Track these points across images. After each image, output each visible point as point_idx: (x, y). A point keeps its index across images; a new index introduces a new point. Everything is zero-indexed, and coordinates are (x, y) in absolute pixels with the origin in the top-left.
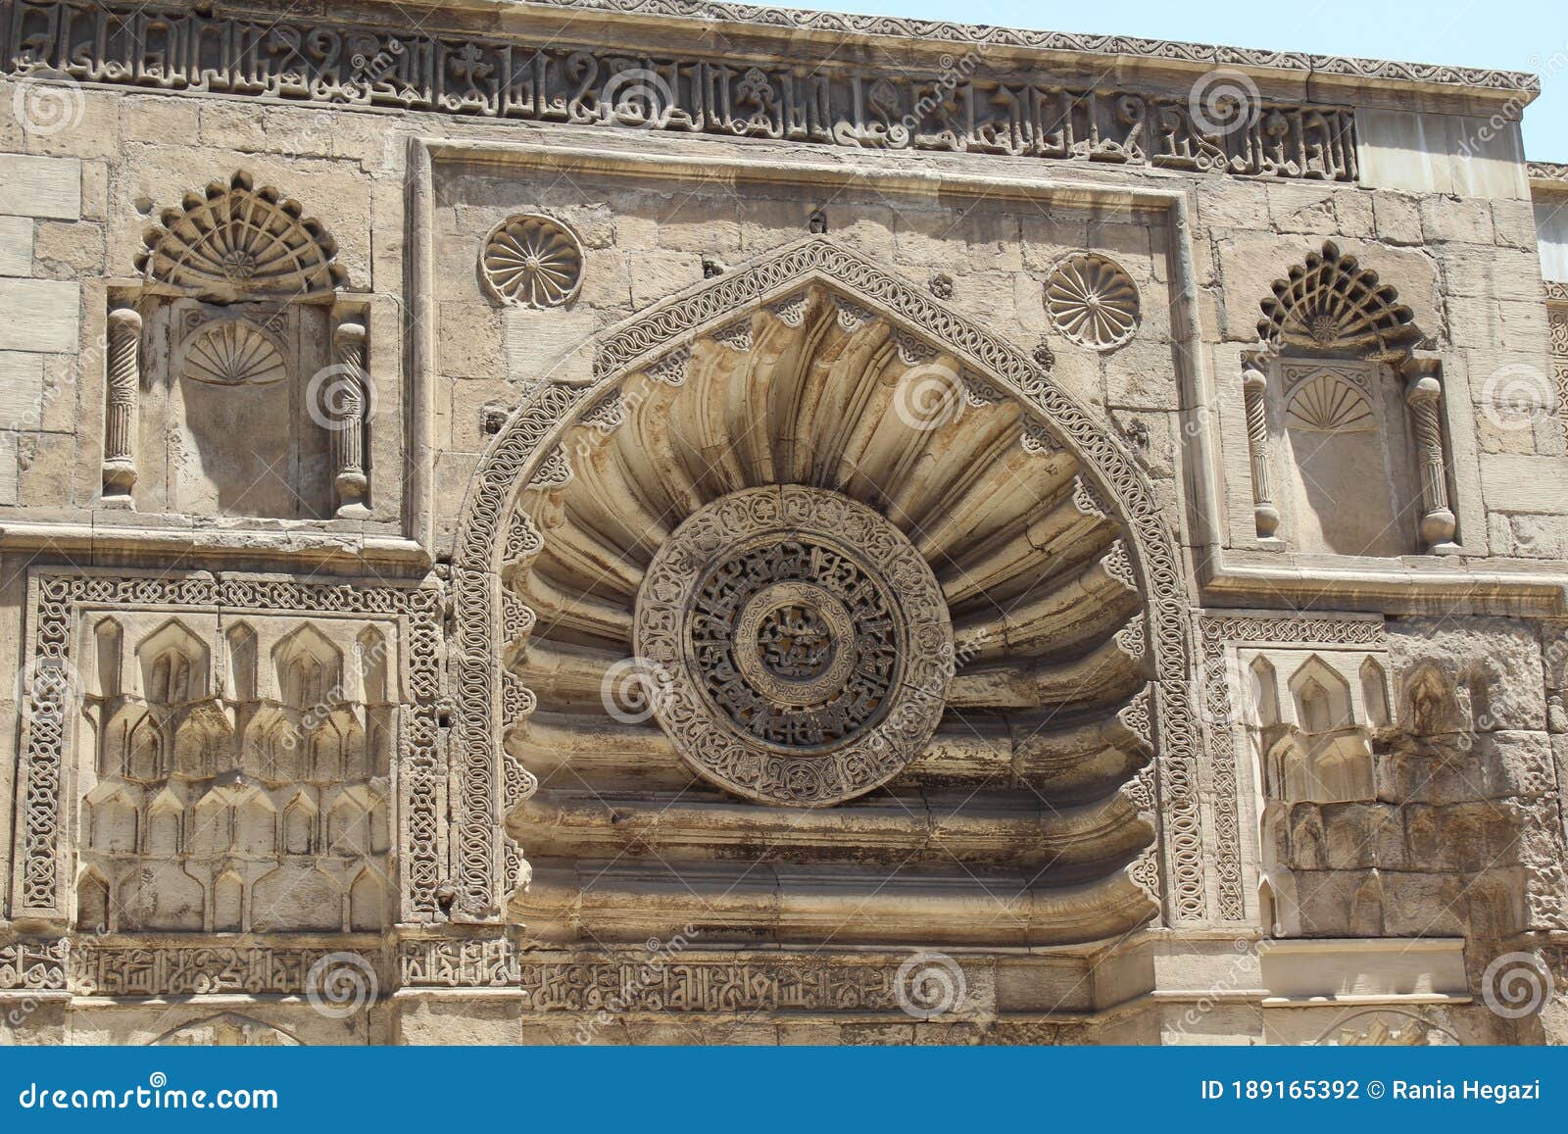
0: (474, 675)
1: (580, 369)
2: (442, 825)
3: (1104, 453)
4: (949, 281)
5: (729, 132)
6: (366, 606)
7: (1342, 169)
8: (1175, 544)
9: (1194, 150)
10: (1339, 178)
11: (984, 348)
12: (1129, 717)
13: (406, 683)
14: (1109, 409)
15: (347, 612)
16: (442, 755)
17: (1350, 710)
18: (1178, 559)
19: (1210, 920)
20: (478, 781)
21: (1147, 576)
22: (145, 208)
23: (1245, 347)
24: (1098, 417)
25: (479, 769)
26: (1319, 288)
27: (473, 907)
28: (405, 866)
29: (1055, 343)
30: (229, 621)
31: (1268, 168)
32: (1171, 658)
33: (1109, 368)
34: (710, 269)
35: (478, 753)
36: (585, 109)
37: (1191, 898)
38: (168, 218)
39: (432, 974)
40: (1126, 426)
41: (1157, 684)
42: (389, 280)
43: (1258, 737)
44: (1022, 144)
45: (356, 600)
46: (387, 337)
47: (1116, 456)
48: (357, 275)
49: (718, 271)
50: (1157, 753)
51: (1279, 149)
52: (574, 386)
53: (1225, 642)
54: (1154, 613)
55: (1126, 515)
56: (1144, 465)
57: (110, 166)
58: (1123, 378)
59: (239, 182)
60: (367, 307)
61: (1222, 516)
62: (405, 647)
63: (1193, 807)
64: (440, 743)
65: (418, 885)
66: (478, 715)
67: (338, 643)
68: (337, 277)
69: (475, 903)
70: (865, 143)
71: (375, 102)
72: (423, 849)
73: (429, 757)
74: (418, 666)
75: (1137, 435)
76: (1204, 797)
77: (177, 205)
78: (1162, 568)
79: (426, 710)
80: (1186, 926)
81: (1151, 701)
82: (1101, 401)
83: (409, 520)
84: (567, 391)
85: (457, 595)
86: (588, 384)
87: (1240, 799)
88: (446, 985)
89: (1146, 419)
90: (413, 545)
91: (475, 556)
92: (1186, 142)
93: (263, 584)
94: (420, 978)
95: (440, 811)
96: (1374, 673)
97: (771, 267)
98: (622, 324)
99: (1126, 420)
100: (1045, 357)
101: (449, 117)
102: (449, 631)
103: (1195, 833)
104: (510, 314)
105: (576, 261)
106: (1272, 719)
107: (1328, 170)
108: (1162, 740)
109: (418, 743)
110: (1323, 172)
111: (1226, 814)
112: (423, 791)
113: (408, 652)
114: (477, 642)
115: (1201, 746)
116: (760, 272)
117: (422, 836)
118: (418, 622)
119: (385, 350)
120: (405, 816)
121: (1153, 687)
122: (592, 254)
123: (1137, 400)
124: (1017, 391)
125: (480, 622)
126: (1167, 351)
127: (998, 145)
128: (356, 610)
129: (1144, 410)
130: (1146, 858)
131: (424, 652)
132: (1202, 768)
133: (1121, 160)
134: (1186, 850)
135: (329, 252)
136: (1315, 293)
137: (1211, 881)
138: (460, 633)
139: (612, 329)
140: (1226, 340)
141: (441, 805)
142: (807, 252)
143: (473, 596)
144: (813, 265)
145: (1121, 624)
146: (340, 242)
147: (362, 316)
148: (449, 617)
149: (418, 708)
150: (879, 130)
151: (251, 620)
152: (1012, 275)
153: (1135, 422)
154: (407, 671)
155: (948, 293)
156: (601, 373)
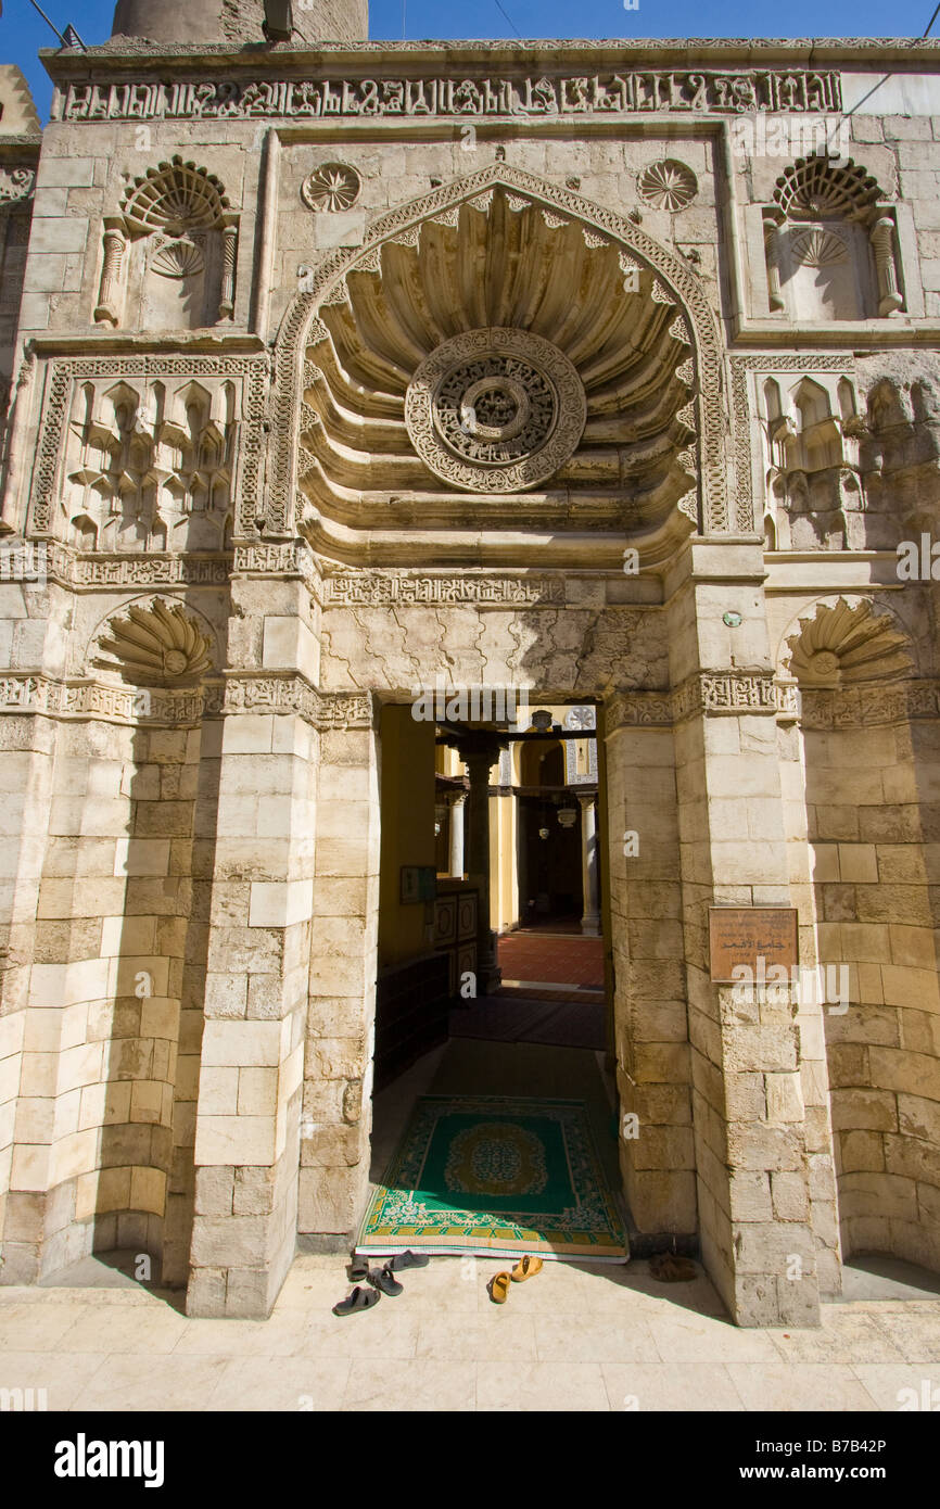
0: (285, 403)
1: (355, 240)
2: (260, 485)
3: (672, 268)
4: (578, 181)
5: (451, 113)
6: (226, 370)
7: (832, 105)
8: (715, 318)
9: (735, 103)
10: (830, 110)
11: (598, 214)
12: (683, 416)
13: (246, 409)
14: (675, 244)
15: (216, 373)
16: (263, 447)
17: (829, 408)
18: (717, 325)
19: (731, 530)
20: (282, 460)
21: (696, 335)
22: (127, 176)
23: (764, 205)
24: (670, 248)
25: (284, 455)
26: (814, 178)
27: (275, 528)
28: (238, 506)
29: (643, 210)
30: (151, 380)
31: (784, 108)
32: (710, 381)
33: (677, 222)
34: (435, 184)
35: (284, 445)
36: (368, 109)
37: (719, 518)
38: (139, 182)
39: (252, 564)
40: (686, 253)
41: (701, 396)
42: (252, 202)
43: (766, 425)
44: (626, 106)
45: (221, 367)
46: (247, 232)
47: (679, 269)
48: (234, 200)
49: (439, 184)
50: (699, 435)
51: (791, 99)
52: (352, 249)
53: (747, 371)
54: (700, 355)
55: (684, 301)
56: (697, 274)
57: (109, 159)
58: (686, 226)
59: (177, 160)
60: (239, 216)
61: (747, 301)
62: (246, 389)
63: (722, 466)
64: (263, 442)
65: (245, 517)
66: (284, 424)
67: (208, 389)
68: (225, 204)
69: (276, 526)
70: (531, 113)
71: (252, 115)
72: (250, 496)
73: (256, 448)
74: (253, 400)
75: (695, 258)
76: (729, 459)
77: (143, 175)
78: (706, 330)
79: (255, 423)
80: (713, 534)
81: (697, 405)
82: (671, 239)
83: (253, 325)
84: (348, 251)
85: (278, 362)
86: (359, 247)
87: (754, 461)
88: (258, 571)
89: (699, 249)
90: (253, 336)
91: (288, 341)
92: (731, 98)
93: (171, 361)
94: (244, 567)
95: (260, 477)
96: (845, 384)
97: (470, 179)
98: (380, 216)
99: (687, 251)
100: (636, 219)
101: (291, 119)
102: (273, 381)
103: (722, 480)
104: (319, 216)
105: (358, 187)
106: (776, 415)
107: (822, 107)
108: (703, 426)
109: (250, 441)
110: (819, 108)
111: (744, 470)
112: (251, 466)
113: (248, 393)
114: (288, 386)
115: (728, 430)
116: (463, 183)
117: (249, 491)
118: (254, 377)
119: (247, 238)
120: (240, 479)
121: (698, 399)
122: (367, 182)
123: (694, 239)
124: (617, 236)
125: (288, 376)
126: (714, 211)
127: (612, 107)
128: (221, 372)
129: (697, 244)
130: (691, 494)
131: (257, 393)
132: (728, 443)
133: (690, 110)
134: (716, 490)
135: (221, 191)
136: (812, 182)
137: (731, 508)
138: (278, 382)
139: (375, 219)
140: (752, 202)
141: (261, 472)
142: (492, 170)
143: (286, 362)
144: (495, 176)
145: (679, 363)
146: (226, 185)
147: (236, 222)
148: (273, 374)
149: (252, 422)
150: (540, 106)
151: (162, 380)
152: (618, 175)
153: (693, 251)
154: (247, 403)
155: (577, 188)
156: (367, 241)
